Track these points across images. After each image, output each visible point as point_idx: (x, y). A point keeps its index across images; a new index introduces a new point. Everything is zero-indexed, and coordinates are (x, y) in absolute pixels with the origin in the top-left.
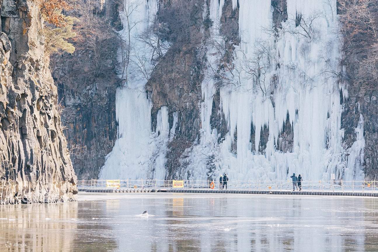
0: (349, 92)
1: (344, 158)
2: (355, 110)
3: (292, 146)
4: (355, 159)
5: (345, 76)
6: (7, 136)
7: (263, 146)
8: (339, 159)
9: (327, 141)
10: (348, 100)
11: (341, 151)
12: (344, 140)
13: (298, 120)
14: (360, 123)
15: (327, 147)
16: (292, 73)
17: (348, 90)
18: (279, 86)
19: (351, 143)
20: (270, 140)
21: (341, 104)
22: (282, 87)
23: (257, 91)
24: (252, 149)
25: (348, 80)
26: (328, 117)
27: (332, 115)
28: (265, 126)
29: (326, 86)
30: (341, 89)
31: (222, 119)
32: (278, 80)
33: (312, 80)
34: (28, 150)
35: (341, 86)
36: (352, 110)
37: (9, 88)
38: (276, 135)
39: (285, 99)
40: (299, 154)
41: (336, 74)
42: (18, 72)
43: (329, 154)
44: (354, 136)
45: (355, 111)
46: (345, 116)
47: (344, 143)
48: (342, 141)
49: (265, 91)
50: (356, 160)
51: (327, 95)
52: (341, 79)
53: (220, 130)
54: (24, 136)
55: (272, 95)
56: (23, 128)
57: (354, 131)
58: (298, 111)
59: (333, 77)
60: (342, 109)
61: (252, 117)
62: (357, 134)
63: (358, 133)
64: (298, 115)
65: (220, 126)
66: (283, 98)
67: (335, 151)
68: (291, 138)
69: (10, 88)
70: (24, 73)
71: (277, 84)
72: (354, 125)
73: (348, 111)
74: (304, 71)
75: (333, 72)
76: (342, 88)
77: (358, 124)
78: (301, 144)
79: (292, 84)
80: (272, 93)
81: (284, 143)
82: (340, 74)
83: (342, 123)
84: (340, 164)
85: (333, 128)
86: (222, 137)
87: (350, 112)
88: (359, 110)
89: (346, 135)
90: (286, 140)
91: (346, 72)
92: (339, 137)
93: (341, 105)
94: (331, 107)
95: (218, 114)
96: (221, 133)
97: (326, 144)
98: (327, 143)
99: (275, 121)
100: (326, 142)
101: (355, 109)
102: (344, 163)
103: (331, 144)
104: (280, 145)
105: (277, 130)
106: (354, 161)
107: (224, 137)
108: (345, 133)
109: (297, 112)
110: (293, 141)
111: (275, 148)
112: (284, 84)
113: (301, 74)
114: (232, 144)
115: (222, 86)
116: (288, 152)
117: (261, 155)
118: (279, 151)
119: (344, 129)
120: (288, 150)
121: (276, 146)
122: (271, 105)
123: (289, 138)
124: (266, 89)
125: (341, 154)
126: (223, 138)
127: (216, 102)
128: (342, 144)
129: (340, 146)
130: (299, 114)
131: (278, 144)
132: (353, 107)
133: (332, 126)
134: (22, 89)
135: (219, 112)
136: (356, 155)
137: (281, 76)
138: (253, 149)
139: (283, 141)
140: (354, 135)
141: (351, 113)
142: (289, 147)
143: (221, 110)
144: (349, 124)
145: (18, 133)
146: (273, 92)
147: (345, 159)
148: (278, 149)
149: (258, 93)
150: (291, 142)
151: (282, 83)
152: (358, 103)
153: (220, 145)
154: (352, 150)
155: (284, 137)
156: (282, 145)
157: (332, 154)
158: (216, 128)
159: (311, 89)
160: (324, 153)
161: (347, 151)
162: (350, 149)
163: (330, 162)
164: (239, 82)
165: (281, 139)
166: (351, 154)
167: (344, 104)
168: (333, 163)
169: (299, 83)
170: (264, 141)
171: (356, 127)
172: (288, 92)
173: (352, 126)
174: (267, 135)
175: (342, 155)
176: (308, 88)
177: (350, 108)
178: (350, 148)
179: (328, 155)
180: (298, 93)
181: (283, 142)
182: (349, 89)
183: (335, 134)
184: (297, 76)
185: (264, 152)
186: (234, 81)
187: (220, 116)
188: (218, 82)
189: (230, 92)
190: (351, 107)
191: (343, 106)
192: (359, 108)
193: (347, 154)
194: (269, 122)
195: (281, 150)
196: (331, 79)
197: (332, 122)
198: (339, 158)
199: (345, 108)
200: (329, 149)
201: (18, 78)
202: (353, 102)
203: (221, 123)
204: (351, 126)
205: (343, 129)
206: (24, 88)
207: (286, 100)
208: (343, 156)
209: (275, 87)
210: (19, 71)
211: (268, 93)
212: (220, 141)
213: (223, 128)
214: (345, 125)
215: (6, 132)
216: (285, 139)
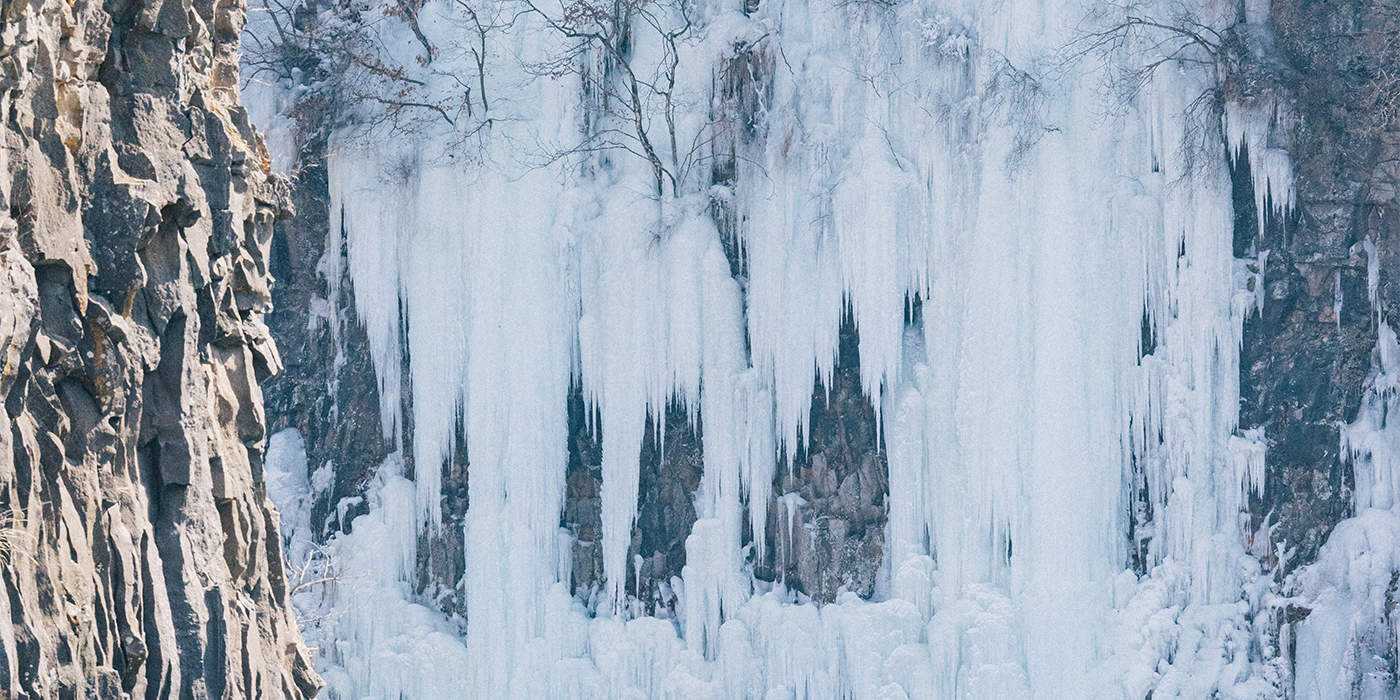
0: (1297, 170)
1: (1265, 639)
2: (1339, 296)
3: (874, 553)
4: (1350, 647)
5: (1266, 52)
6: (85, 504)
7: (658, 555)
8: (1230, 645)
9: (1140, 517)
10: (1293, 224)
11: (1248, 588)
12: (1259, 506)
13: (921, 369)
14: (1380, 389)
15: (1138, 562)
16: (874, 31)
17: (1295, 157)
18: (775, 122)
19: (1313, 532)
20: (707, 511)
21: (1238, 253)
22: (798, 132)
23: (607, 163)
24: (573, 580)
25: (1293, 85)
26: (1148, 346)
27: (1171, 336)
28: (676, 413)
29: (1131, 128)
30: (1244, 149)
31: (340, 360)
32: (765, 80)
33: (1027, 84)
34: (195, 595)
35: (1242, 128)
36: (1318, 299)
37: (91, 165)
38: (755, 472)
39: (825, 219)
40: (933, 613)
41: (1203, 42)
42: (140, 51)
43: (1155, 611)
44: (1334, 480)
45: (1338, 308)
46: (1269, 336)
47: (1266, 530)
48: (1248, 517)
49: (675, 159)
50: (1364, 652)
51: (1140, 190)
52: (1236, 79)
53: (331, 441)
54: (166, 497)
55: (721, 191)
56: (162, 444)
57: (1337, 448)
58: (918, 303)
59: (1181, 62)
60: (1250, 286)
61: (575, 349)
62: (1359, 467)
63: (1369, 456)
64: (921, 334)
65: (324, 414)
66: (809, 212)
67: (1197, 591)
68: (866, 497)
69: (98, 163)
70: (172, 63)
71: (763, 109)
72: (1335, 405)
73: (1290, 304)
74: (967, 20)
75: (1183, 26)
76: (1253, 143)
77: (1366, 399)
78: (943, 541)
79: (877, 108)
80: (719, 177)
81: (813, 535)
82: (1233, 42)
83: (1246, 388)
84: (1237, 680)
85: (1183, 427)
86: (340, 491)
87: (1304, 308)
88: (1372, 297)
89: (1279, 474)
90: (825, 510)
91: (1272, 23)
92: (1229, 492)
93: (1242, 262)
94: (1164, 277)
95: (312, 325)
96: (338, 459)
97: (1131, 536)
98: (1140, 533)
99: (749, 377)
100: (1133, 522)
101: (1343, 288)
102: (1269, 670)
103: (1165, 536)
104: (781, 549)
105: (767, 441)
106: (1348, 658)
107: (362, 493)
108: (1270, 460)
109: (913, 312)
110: (882, 520)
111: (750, 568)
112: (813, 112)
113: (940, 40)
114: (421, 541)
115: (340, 126)
116: (843, 594)
117: (644, 623)
118: (779, 588)
119: (1262, 430)
120: (841, 582)
121: (753, 550)
122: (717, 258)
123: (850, 495)
124: (683, 148)
125: (1244, 608)
126: (356, 501)
127: (298, 241)
128: (1251, 541)
129: (1237, 553)
130: (927, 328)
131: (770, 542)
132: (1330, 276)
133: (1174, 409)
134: (169, 174)
135: (322, 310)
136: (1357, 619)
137: (794, 52)
138: (585, 574)
139: (807, 520)
140: (1334, 470)
141: (1312, 320)
142: (853, 558)
143: (334, 296)
144: (1300, 392)
145: (133, 479)
146: (731, 165)
147: (1275, 643)
148: (765, 575)
149: (614, 172)
150: (868, 525)
151: (802, 104)
152: (1368, 246)
153: (330, 547)
154: (1326, 578)
155: (815, 488)
156: (804, 544)
157: (1175, 609)
158: (292, 424)
159: (1022, 147)
160: (1120, 598)
161: (1286, 590)
162: (1308, 573)
163: (1164, 664)
164: (475, 95)
165: (792, 502)
166: (1317, 608)
167: (1264, 255)
168: (1190, 673)
169: (930, 106)
170: (661, 518)
171: (1351, 417)
172: (850, 166)
173: (1317, 411)
174: (686, 473)
175: (1249, 617)
176: (998, 140)
177: (1304, 279)
178: (1312, 569)
179: (1148, 617)
180: (924, 172)
181: (811, 529)
182: (1297, 146)
183: (1199, 467)
184: (913, 55)
185: (666, 600)
186: (442, 90)
187: (324, 343)
188: (304, 93)
189: (407, 171)
190: (1312, 277)
191: (1255, 270)
192: (1373, 279)
193: (1290, 607)
194: (707, 385)
195: (795, 584)
196: (1164, 72)
197: (1175, 385)
198: (1229, 638)
199: (1267, 282)
200: (1154, 571)
201: (141, 97)
202: (1329, 240)
203: (333, 387)
204: (1312, 409)
205: (1256, 432)
206: (175, 167)
207: (832, 232)
208: (1261, 620)
209: (750, 129)
210: (145, 48)
211: (694, 174)
212: (330, 518)
213: (351, 426)
214: (1266, 405)
215: (79, 470)
216: (819, 505)
